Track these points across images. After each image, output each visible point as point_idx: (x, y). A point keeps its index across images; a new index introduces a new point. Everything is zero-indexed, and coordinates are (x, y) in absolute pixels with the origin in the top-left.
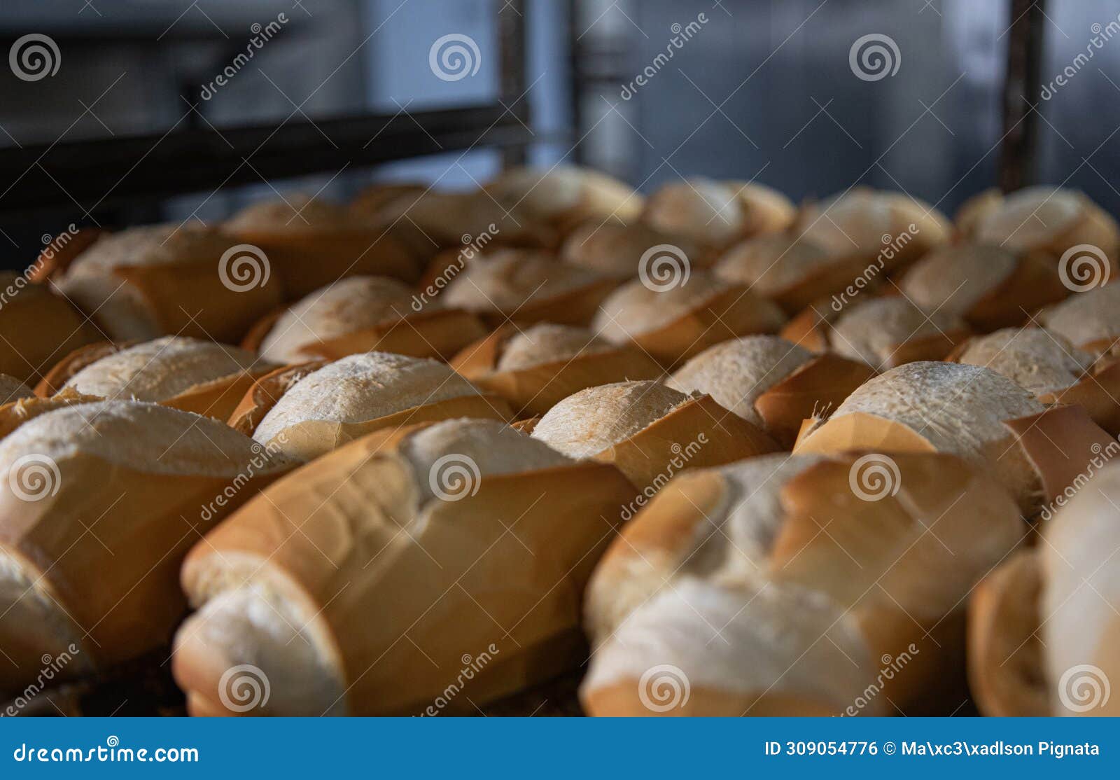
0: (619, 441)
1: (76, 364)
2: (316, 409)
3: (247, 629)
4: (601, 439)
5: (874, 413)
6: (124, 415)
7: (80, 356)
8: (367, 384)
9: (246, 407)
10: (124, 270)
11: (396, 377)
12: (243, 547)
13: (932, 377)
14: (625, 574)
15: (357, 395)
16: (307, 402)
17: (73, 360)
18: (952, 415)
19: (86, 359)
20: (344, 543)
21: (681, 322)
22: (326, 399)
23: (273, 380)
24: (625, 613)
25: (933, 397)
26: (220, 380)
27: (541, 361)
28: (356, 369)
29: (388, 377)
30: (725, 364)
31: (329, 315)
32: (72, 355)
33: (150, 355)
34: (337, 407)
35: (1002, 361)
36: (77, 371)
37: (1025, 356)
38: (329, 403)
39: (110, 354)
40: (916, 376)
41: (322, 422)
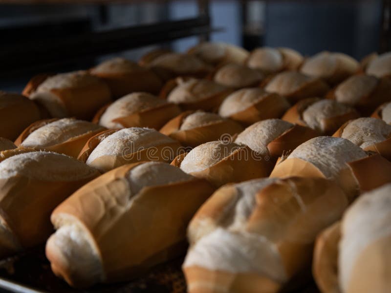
0: (211, 165)
1: (33, 129)
2: (108, 150)
3: (69, 241)
4: (205, 165)
5: (301, 158)
6: (35, 159)
7: (34, 126)
8: (127, 141)
9: (86, 148)
10: (54, 90)
11: (138, 138)
12: (69, 212)
13: (324, 144)
14: (199, 225)
15: (123, 146)
16: (105, 148)
17: (31, 127)
18: (329, 159)
19: (36, 127)
20: (102, 212)
21: (250, 109)
22: (112, 147)
23: (96, 138)
24: (199, 238)
25: (322, 152)
26: (80, 136)
27: (196, 127)
28: (124, 134)
29: (135, 138)
30: (258, 131)
31: (123, 108)
32: (31, 125)
33: (56, 126)
34: (116, 150)
35: (357, 131)
36: (33, 131)
37: (366, 129)
38: (113, 148)
39: (43, 125)
40: (318, 144)
41: (110, 156)
